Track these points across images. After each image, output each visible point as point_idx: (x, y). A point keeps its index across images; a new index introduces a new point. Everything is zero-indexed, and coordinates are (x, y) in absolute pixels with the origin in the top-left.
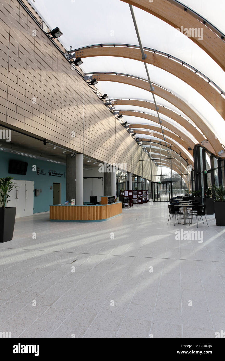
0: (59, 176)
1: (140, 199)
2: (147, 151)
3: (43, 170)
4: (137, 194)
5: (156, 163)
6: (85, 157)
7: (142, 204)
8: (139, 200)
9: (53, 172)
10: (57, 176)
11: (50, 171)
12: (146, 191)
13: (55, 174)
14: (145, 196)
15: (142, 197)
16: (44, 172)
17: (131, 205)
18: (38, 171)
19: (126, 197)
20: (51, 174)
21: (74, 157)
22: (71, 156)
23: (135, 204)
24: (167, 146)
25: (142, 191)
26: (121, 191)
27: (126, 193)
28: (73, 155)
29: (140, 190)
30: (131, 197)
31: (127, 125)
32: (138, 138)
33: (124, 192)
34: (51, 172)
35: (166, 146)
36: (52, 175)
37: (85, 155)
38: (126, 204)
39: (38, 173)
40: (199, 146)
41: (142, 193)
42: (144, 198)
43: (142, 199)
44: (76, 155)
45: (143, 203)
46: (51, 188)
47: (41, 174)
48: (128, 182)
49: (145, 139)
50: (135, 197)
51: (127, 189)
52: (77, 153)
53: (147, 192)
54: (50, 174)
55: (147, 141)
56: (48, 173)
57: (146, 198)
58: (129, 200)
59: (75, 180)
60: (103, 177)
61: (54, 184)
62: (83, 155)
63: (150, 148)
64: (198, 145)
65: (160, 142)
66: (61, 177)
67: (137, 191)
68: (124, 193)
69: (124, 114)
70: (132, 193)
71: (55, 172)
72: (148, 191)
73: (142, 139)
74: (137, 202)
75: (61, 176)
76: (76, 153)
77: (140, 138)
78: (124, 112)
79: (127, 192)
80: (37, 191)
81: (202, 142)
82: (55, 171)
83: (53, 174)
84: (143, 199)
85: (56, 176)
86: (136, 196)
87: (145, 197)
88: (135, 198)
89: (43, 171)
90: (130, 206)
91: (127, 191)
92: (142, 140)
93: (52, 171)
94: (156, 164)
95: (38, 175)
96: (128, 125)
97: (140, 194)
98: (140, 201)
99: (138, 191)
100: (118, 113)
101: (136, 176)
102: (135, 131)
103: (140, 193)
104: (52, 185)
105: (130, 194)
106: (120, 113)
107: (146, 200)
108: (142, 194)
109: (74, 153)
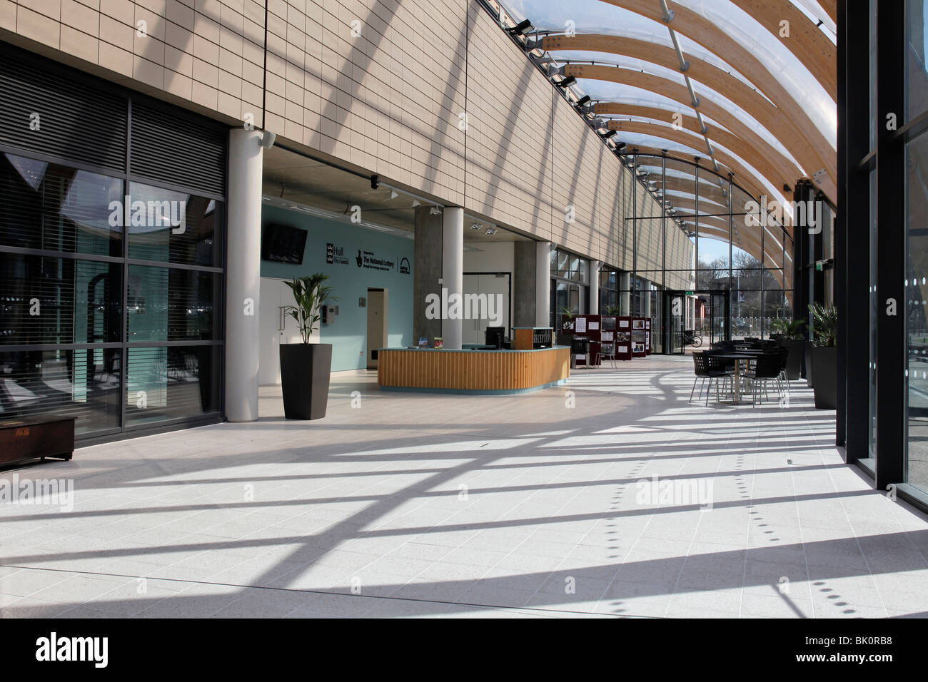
0: (382, 269)
1: (624, 344)
2: (654, 185)
3: (342, 249)
4: (615, 328)
5: (684, 223)
6: (469, 216)
7: (630, 359)
8: (620, 347)
9: (369, 257)
10: (378, 268)
11: (360, 252)
12: (643, 319)
13: (373, 261)
14: (641, 336)
15: (630, 337)
16: (346, 255)
17: (595, 361)
18: (330, 254)
19: (580, 334)
20: (363, 260)
21: (438, 215)
22: (431, 213)
23: (607, 358)
24: (720, 173)
25: (630, 319)
26: (566, 318)
27: (581, 325)
28: (434, 212)
29: (624, 315)
30: (595, 335)
31: (587, 105)
32: (623, 145)
33: (575, 320)
34: (363, 255)
35: (715, 172)
36: (364, 266)
37: (467, 211)
38: (580, 357)
39: (330, 259)
40: (808, 184)
41: (631, 324)
42: (637, 343)
43: (628, 344)
44: (442, 210)
45: (632, 358)
46: (362, 303)
47: (337, 261)
48: (587, 290)
49: (646, 148)
50: (607, 336)
51: (581, 313)
52: (446, 206)
53: (648, 323)
54: (359, 261)
55: (654, 155)
56: (356, 260)
57: (645, 343)
58: (588, 345)
59: (440, 281)
60: (510, 274)
61: (370, 290)
62: (463, 210)
63: (664, 177)
64: (805, 184)
65: (697, 159)
66: (388, 270)
67: (614, 319)
68: (572, 325)
69: (580, 74)
70: (598, 323)
71: (371, 256)
72: (649, 320)
73: (638, 146)
74: (613, 353)
75: (387, 267)
76: (442, 206)
77: (631, 146)
78: (581, 67)
79: (585, 319)
80: (328, 311)
81: (817, 173)
82: (373, 254)
83: (367, 261)
84: (634, 345)
85: (374, 268)
86: (612, 333)
87: (640, 340)
88: (608, 340)
89: (341, 252)
90: (592, 363)
91: (583, 316)
92: (635, 150)
93: (366, 253)
94: (683, 230)
95: (329, 264)
96: (593, 103)
97: (624, 330)
98: (623, 349)
99: (619, 319)
100: (562, 71)
101: (612, 271)
102: (613, 123)
103: (624, 324)
104: (365, 295)
105: (594, 326)
106: (567, 71)
107: (641, 348)
108: (630, 329)
109: (438, 204)
